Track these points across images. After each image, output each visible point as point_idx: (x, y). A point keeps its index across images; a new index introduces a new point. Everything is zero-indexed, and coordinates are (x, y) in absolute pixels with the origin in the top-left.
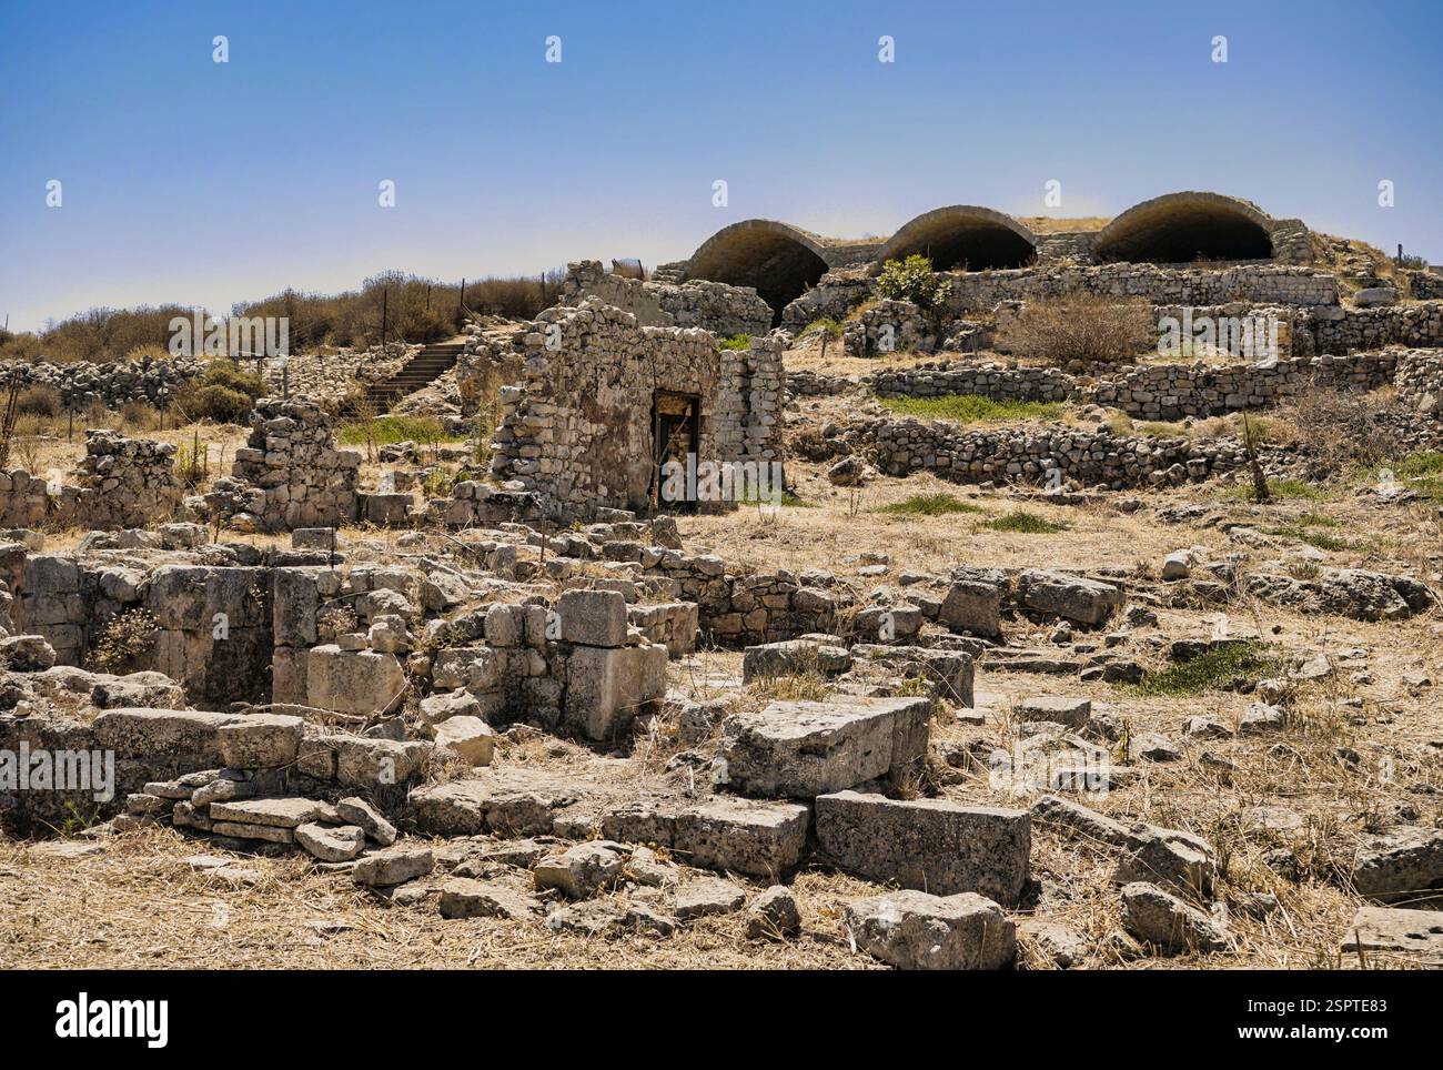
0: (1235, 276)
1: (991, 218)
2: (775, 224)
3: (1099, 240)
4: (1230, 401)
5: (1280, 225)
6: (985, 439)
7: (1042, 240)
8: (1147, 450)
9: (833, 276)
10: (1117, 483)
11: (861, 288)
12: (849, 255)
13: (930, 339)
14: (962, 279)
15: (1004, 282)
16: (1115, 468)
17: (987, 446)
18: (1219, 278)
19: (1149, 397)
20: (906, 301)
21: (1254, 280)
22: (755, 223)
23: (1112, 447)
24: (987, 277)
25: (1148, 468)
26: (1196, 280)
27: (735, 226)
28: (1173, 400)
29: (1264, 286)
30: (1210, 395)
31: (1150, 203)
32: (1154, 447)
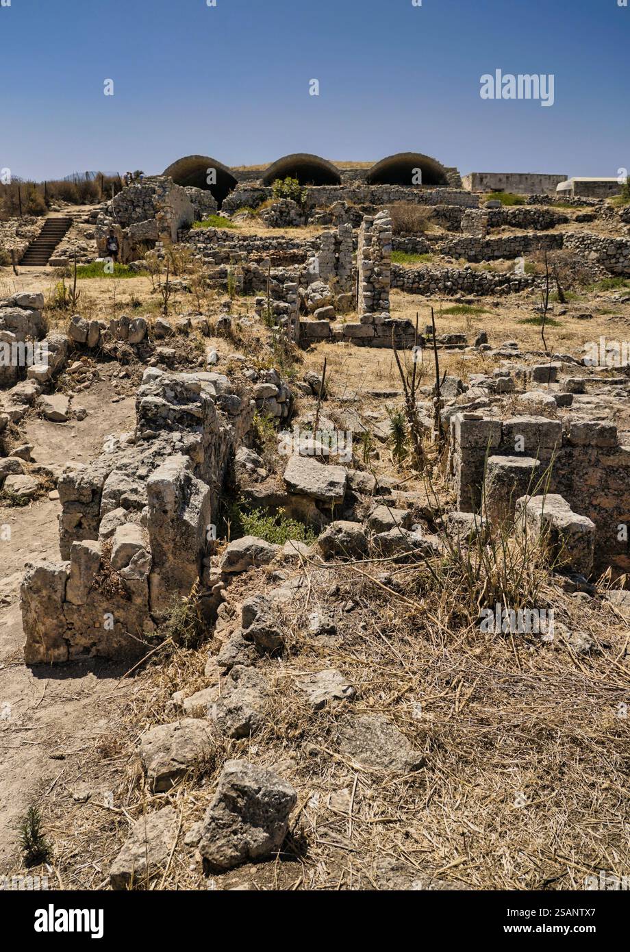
0: (438, 192)
1: (318, 160)
2: (207, 158)
3: (369, 173)
4: (496, 253)
5: (448, 170)
6: (418, 272)
7: (343, 172)
8: (491, 278)
9: (241, 185)
10: (480, 293)
11: (261, 193)
12: (248, 175)
13: (303, 219)
14: (312, 190)
15: (332, 192)
16: (478, 286)
17: (420, 276)
18: (431, 193)
19: (463, 251)
20: (289, 199)
21: (446, 194)
22: (197, 157)
23: (477, 276)
24: (324, 189)
25: (493, 286)
26: (421, 194)
27: (186, 158)
28: (473, 253)
29: (450, 198)
30: (488, 251)
31: (392, 157)
32: (494, 276)
